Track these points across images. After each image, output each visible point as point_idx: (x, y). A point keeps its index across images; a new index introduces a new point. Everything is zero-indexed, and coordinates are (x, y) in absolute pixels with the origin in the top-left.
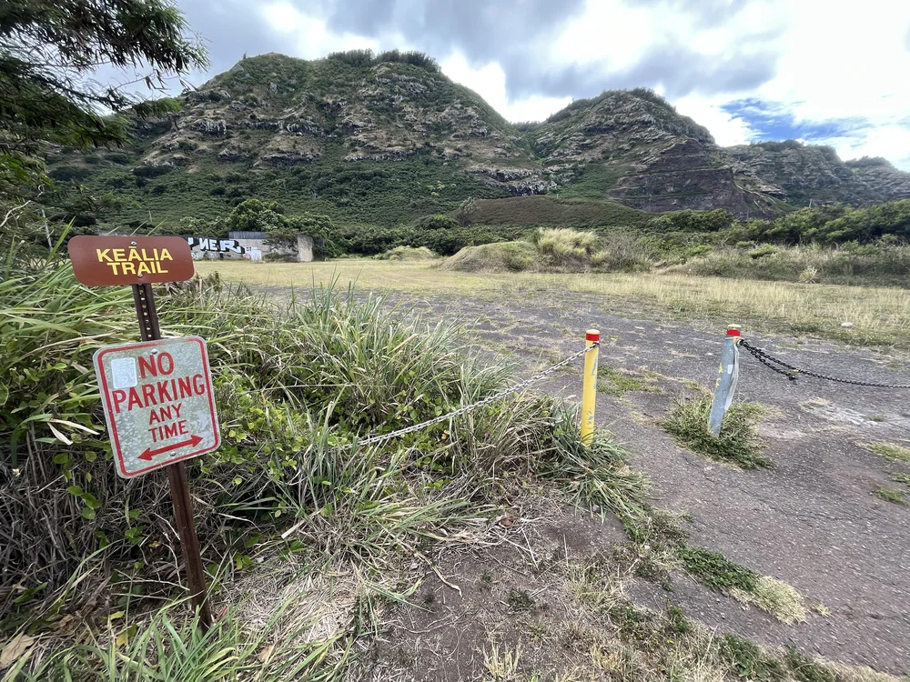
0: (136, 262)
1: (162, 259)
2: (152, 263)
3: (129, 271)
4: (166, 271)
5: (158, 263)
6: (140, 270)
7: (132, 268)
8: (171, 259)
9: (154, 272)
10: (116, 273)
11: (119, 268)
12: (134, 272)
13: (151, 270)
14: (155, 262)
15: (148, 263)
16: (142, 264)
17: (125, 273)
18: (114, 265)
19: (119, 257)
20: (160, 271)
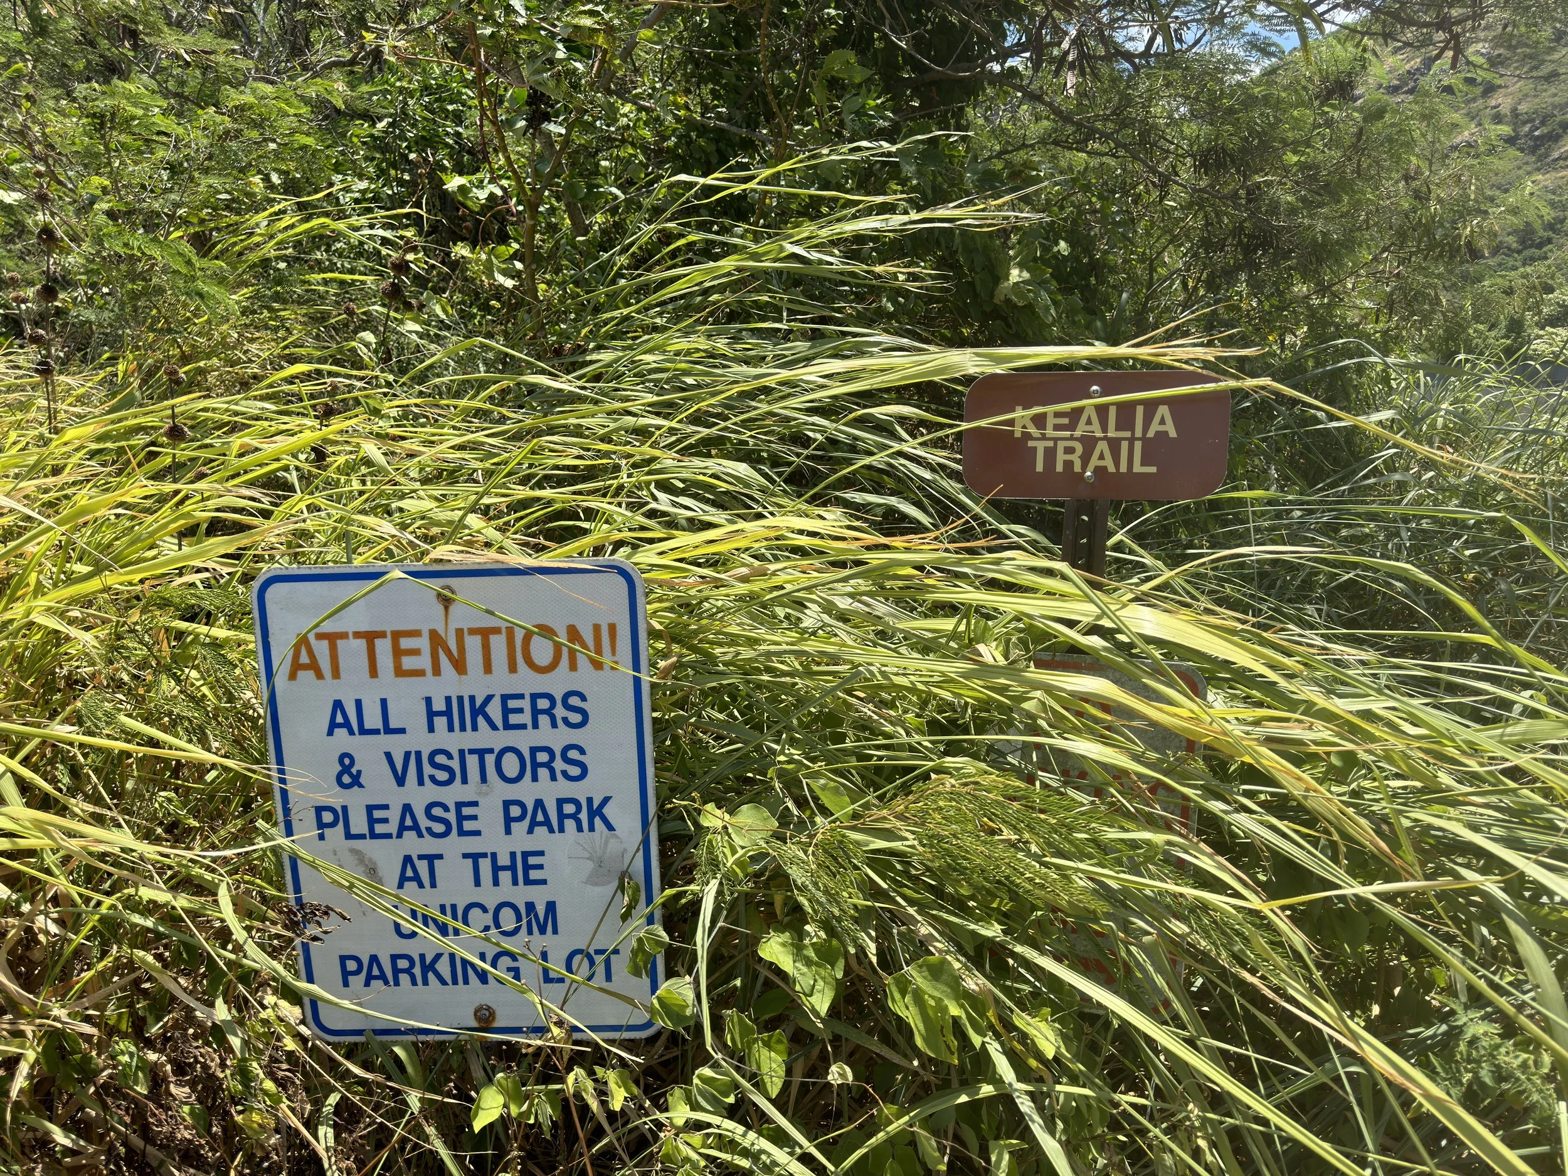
0: (1089, 443)
1: (1151, 434)
2: (1125, 445)
3: (1068, 464)
4: (1153, 469)
5: (1138, 445)
6: (1094, 462)
7: (1076, 458)
8: (1173, 434)
9: (1123, 468)
10: (1040, 468)
11: (1050, 454)
12: (1077, 468)
13: (1117, 463)
14: (1132, 441)
15: (1114, 445)
16: (1102, 446)
17: (1059, 468)
18: (1041, 446)
19: (1057, 428)
20: (1138, 468)
